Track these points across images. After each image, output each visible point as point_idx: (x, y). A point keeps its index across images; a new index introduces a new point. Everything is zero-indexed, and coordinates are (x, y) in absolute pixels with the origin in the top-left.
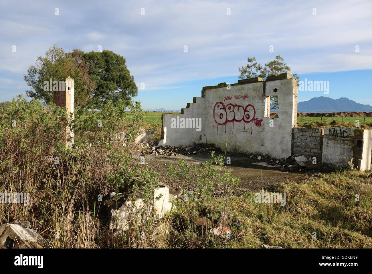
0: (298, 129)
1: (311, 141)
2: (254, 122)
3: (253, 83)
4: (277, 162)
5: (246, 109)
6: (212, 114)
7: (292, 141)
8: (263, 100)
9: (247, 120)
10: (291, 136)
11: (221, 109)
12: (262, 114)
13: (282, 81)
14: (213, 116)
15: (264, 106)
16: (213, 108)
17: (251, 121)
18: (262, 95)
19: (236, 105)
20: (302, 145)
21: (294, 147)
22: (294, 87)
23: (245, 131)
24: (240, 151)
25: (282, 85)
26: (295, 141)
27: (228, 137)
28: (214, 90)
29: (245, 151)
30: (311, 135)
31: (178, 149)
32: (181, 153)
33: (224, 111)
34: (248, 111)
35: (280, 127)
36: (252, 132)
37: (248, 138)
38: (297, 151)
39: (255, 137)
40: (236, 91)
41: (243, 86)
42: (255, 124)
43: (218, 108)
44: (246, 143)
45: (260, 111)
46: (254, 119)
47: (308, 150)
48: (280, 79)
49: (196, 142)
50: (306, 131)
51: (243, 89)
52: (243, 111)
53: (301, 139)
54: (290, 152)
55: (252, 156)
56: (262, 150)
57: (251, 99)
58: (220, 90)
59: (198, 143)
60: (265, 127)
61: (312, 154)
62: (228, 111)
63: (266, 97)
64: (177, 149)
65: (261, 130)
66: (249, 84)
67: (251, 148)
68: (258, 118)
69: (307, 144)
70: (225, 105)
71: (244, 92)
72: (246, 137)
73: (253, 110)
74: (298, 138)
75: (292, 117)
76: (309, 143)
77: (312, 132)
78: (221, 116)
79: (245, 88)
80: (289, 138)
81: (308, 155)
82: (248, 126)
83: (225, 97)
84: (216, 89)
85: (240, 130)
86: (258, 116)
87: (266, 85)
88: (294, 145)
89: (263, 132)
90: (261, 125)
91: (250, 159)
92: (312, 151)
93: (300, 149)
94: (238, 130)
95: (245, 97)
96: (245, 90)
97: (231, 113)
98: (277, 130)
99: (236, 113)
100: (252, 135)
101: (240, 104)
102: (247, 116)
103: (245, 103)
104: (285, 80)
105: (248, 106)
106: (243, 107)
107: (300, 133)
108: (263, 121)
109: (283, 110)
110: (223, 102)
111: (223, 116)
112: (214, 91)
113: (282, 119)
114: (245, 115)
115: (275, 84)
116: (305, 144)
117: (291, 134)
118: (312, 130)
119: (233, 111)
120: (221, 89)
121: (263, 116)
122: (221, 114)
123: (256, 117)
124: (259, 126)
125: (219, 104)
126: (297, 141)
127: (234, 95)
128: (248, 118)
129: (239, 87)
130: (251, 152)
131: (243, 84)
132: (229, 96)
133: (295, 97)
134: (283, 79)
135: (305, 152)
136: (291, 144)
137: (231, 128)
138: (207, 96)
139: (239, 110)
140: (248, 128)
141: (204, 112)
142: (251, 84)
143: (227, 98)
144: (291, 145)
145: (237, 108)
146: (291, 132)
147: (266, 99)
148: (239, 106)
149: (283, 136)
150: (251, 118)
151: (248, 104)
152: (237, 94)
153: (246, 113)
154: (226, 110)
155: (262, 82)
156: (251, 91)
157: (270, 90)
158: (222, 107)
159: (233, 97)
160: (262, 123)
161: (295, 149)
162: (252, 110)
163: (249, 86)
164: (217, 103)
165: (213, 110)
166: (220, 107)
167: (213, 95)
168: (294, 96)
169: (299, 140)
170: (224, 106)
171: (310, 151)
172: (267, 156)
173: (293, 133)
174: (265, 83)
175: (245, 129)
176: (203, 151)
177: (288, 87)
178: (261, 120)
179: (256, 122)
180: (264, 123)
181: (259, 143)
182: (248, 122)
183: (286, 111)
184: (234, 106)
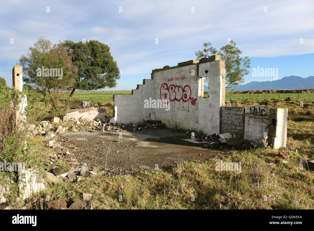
0: (225, 107)
1: (236, 118)
2: (190, 101)
3: (189, 65)
4: (206, 139)
5: (184, 89)
6: (159, 94)
7: (220, 119)
8: (197, 81)
9: (185, 100)
10: (219, 114)
11: (165, 89)
12: (196, 94)
13: (212, 62)
14: (160, 96)
15: (198, 86)
16: (160, 89)
17: (188, 100)
18: (196, 76)
19: (177, 86)
20: (229, 122)
21: (222, 124)
22: (222, 68)
23: (183, 109)
24: (180, 128)
25: (212, 67)
26: (223, 118)
27: (171, 114)
28: (160, 72)
29: (184, 128)
30: (235, 114)
31: (125, 126)
32: (126, 129)
33: (168, 91)
34: (186, 91)
35: (210, 105)
36: (189, 110)
37: (186, 116)
38: (225, 128)
39: (191, 115)
40: (176, 73)
41: (182, 68)
42: (191, 103)
43: (163, 88)
44: (184, 120)
45: (195, 91)
46: (190, 98)
47: (234, 127)
48: (210, 61)
49: (144, 119)
50: (232, 110)
51: (182, 71)
52: (181, 91)
53: (228, 117)
54: (219, 129)
55: (188, 132)
56: (197, 126)
57: (188, 80)
58: (165, 73)
59: (146, 120)
60: (199, 106)
61: (237, 131)
62: (171, 91)
63: (199, 78)
64: (123, 126)
65: (196, 108)
66: (186, 66)
67: (189, 124)
68: (193, 98)
69: (232, 122)
70: (169, 86)
71: (183, 74)
72: (185, 115)
73: (190, 90)
74: (225, 117)
75: (220, 96)
76: (234, 121)
77: (237, 111)
78: (166, 96)
79: (183, 71)
80: (217, 116)
81: (234, 132)
82: (186, 104)
83: (168, 79)
84: (162, 72)
85: (179, 109)
86: (193, 96)
87: (199, 66)
88: (222, 123)
89: (197, 110)
90: (196, 104)
91: (186, 135)
92: (237, 128)
93: (227, 127)
94: (178, 109)
95: (183, 78)
96: (183, 72)
97: (173, 93)
98: (208, 109)
99: (177, 93)
100: (189, 113)
101: (180, 85)
102: (185, 96)
103: (183, 84)
104: (214, 62)
105: (186, 86)
106: (182, 88)
107: (227, 111)
108: (197, 100)
109: (213, 90)
110: (167, 83)
111: (167, 96)
112: (160, 74)
113: (212, 98)
114: (183, 95)
115: (206, 65)
116: (231, 122)
117: (219, 112)
118: (236, 108)
119: (174, 91)
120: (166, 71)
121: (197, 96)
122: (166, 94)
123: (192, 97)
124: (195, 105)
125: (164, 85)
126: (224, 119)
127: (175, 77)
128: (186, 98)
129: (179, 69)
130: (188, 128)
131: (181, 67)
132: (171, 78)
133: (223, 78)
134: (212, 61)
135: (231, 129)
136: (219, 121)
137: (173, 107)
138: (155, 78)
139: (179, 90)
140: (186, 107)
141: (153, 93)
142: (187, 67)
143: (170, 80)
144: (219, 123)
145: (177, 88)
146: (219, 111)
147: (200, 80)
148: (179, 87)
149: (212, 114)
150: (188, 97)
151: (185, 84)
152: (177, 76)
153: (185, 93)
154: (169, 90)
155: (196, 64)
156: (188, 73)
157: (202, 72)
158: (167, 88)
159: (174, 79)
160: (196, 102)
161: (223, 126)
162: (188, 90)
163: (186, 68)
164: (163, 84)
165: (160, 90)
166: (165, 88)
167: (160, 77)
168: (221, 77)
169: (226, 119)
170: (167, 87)
171: (236, 129)
172: (200, 133)
173: (222, 112)
174: (198, 65)
175: (183, 108)
176: (149, 127)
177: (216, 68)
178: (196, 99)
179: (192, 101)
180: (198, 102)
181: (194, 120)
182: (186, 101)
183: (215, 91)
184: (175, 87)
